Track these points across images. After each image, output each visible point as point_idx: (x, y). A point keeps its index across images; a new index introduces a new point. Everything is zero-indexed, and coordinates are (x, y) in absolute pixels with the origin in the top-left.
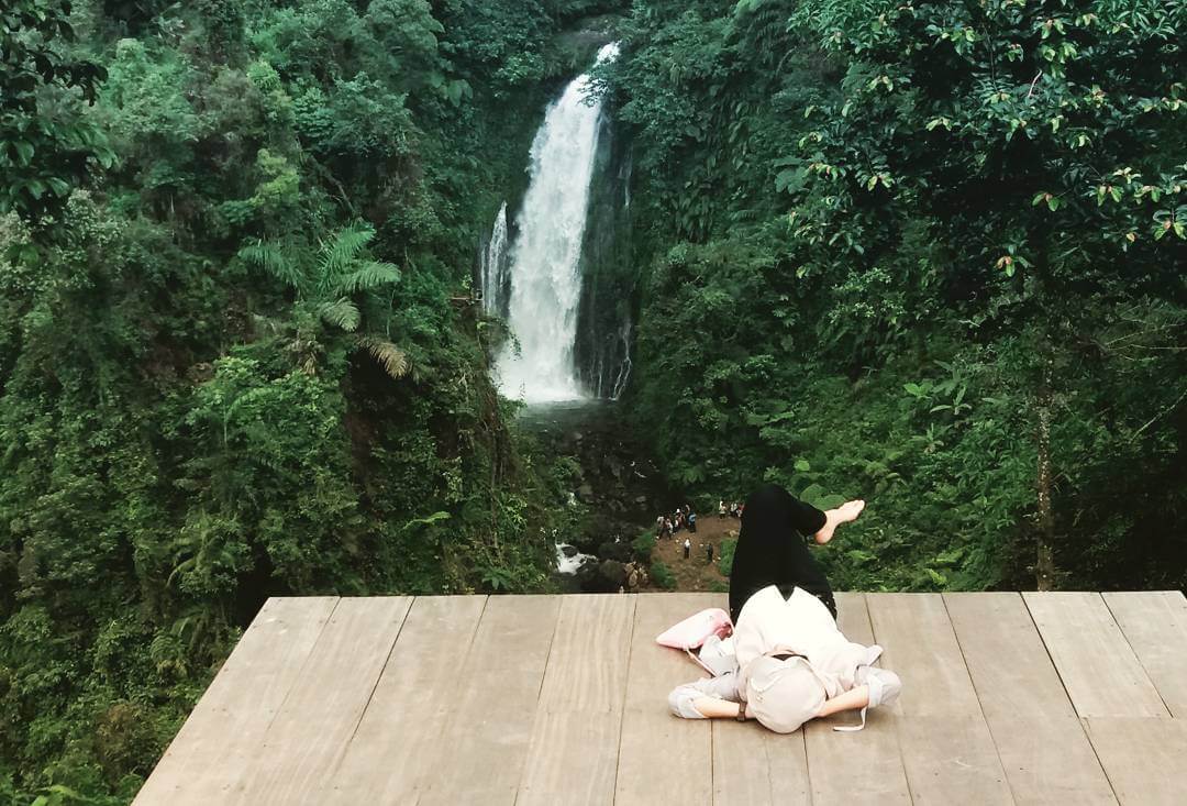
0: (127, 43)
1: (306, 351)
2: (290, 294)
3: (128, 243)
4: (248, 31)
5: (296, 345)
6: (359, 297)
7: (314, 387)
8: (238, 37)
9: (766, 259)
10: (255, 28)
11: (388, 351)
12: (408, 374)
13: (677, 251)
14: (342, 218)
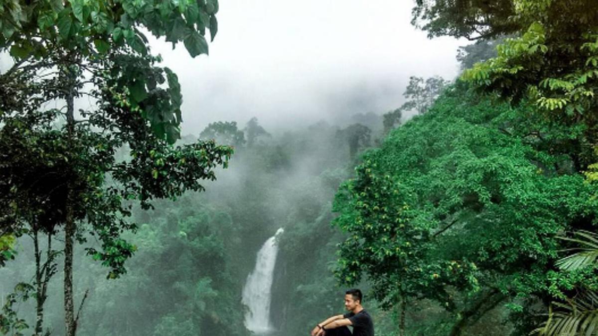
0: (145, 225)
1: (190, 316)
2: (186, 298)
3: (139, 283)
4: (179, 222)
5: (186, 313)
6: (206, 299)
7: (192, 325)
8: (177, 224)
9: (324, 290)
10: (182, 222)
11: (214, 315)
12: (219, 322)
13: (300, 287)
14: (203, 275)
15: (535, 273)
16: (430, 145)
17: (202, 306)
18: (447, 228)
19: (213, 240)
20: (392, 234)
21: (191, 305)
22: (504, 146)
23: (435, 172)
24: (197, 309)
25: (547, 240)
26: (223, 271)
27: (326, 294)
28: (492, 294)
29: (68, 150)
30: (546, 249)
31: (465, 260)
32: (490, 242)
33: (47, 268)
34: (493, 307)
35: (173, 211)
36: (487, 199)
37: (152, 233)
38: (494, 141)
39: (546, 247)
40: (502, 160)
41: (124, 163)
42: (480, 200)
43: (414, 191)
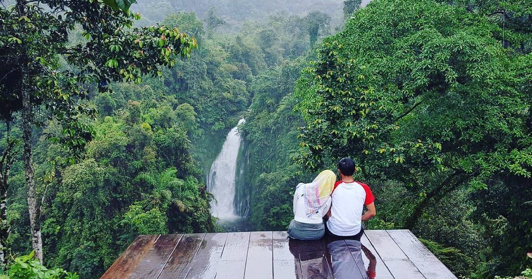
0: (108, 118)
1: (156, 204)
2: (152, 187)
3: (105, 174)
4: (142, 114)
5: (154, 202)
6: (171, 188)
7: (158, 214)
8: (139, 116)
9: (287, 178)
10: (144, 114)
11: (180, 203)
12: (185, 210)
13: (262, 175)
14: (168, 166)
15: (500, 151)
16: (396, 25)
17: (168, 194)
18: (409, 112)
19: (176, 131)
20: (357, 117)
21: (158, 195)
22: (470, 25)
23: (399, 53)
24: (163, 198)
25: (511, 119)
26: (188, 161)
27: (287, 182)
28: (454, 175)
29: (19, 31)
30: (511, 129)
31: (429, 141)
32: (454, 122)
33: (7, 156)
34: (453, 189)
35: (135, 103)
36: (453, 79)
37: (115, 125)
38: (460, 20)
39: (511, 126)
40: (469, 38)
41: (80, 46)
42: (447, 80)
43: (379, 73)
